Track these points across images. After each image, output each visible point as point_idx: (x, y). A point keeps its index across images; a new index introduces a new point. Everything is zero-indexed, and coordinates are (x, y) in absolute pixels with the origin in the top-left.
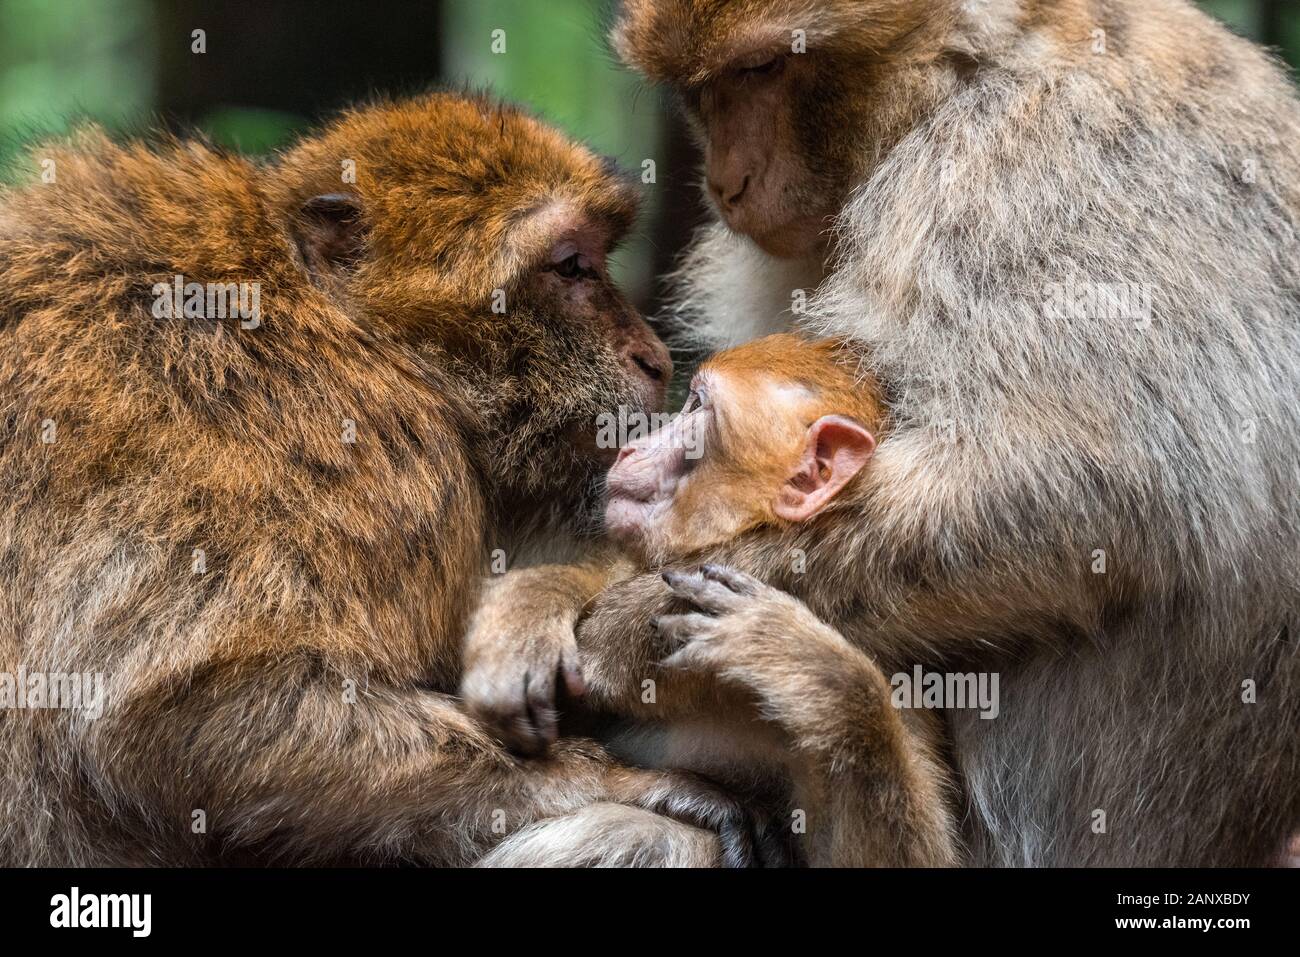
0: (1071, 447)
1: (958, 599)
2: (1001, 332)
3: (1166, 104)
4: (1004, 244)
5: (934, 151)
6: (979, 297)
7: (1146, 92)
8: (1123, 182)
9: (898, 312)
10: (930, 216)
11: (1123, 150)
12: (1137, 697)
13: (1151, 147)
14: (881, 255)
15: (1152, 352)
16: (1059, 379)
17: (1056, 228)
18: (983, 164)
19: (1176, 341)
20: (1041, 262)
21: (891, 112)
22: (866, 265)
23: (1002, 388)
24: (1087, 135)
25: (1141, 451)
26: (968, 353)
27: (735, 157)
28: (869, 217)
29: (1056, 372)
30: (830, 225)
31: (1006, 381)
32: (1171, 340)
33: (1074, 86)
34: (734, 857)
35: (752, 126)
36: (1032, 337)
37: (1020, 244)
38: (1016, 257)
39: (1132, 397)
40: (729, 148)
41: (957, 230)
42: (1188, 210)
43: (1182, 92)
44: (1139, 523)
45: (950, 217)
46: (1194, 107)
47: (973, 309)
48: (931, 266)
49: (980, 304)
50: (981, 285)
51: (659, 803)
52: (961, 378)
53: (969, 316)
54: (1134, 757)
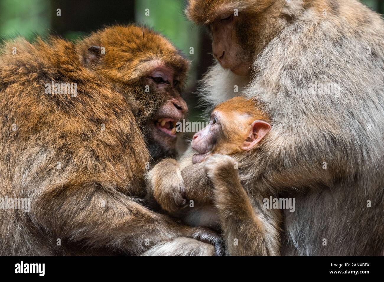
0: (326, 131)
1: (288, 175)
2: (305, 98)
3: (351, 30)
4: (305, 71)
5: (283, 43)
6: (298, 87)
7: (345, 27)
8: (340, 53)
9: (274, 92)
10: (283, 63)
11: (339, 44)
12: (341, 208)
13: (347, 43)
14: (268, 74)
15: (350, 103)
16: (323, 111)
17: (320, 66)
18: (298, 47)
19: (357, 100)
20: (316, 77)
21: (267, 31)
22: (263, 78)
23: (306, 114)
24: (328, 38)
25: (348, 132)
26: (295, 104)
27: (220, 45)
28: (264, 63)
29: (322, 109)
30: (252, 65)
31: (307, 112)
32: (356, 100)
33: (324, 24)
34: (218, 253)
35: (225, 36)
36: (315, 99)
37: (310, 71)
38: (309, 75)
39: (345, 116)
40: (218, 43)
41: (291, 67)
42: (359, 62)
43: (357, 27)
44: (347, 153)
45: (289, 63)
46: (360, 31)
47: (296, 91)
48: (283, 78)
49: (299, 90)
50: (299, 84)
51: (198, 236)
52: (293, 112)
53: (295, 93)
54: (340, 225)
